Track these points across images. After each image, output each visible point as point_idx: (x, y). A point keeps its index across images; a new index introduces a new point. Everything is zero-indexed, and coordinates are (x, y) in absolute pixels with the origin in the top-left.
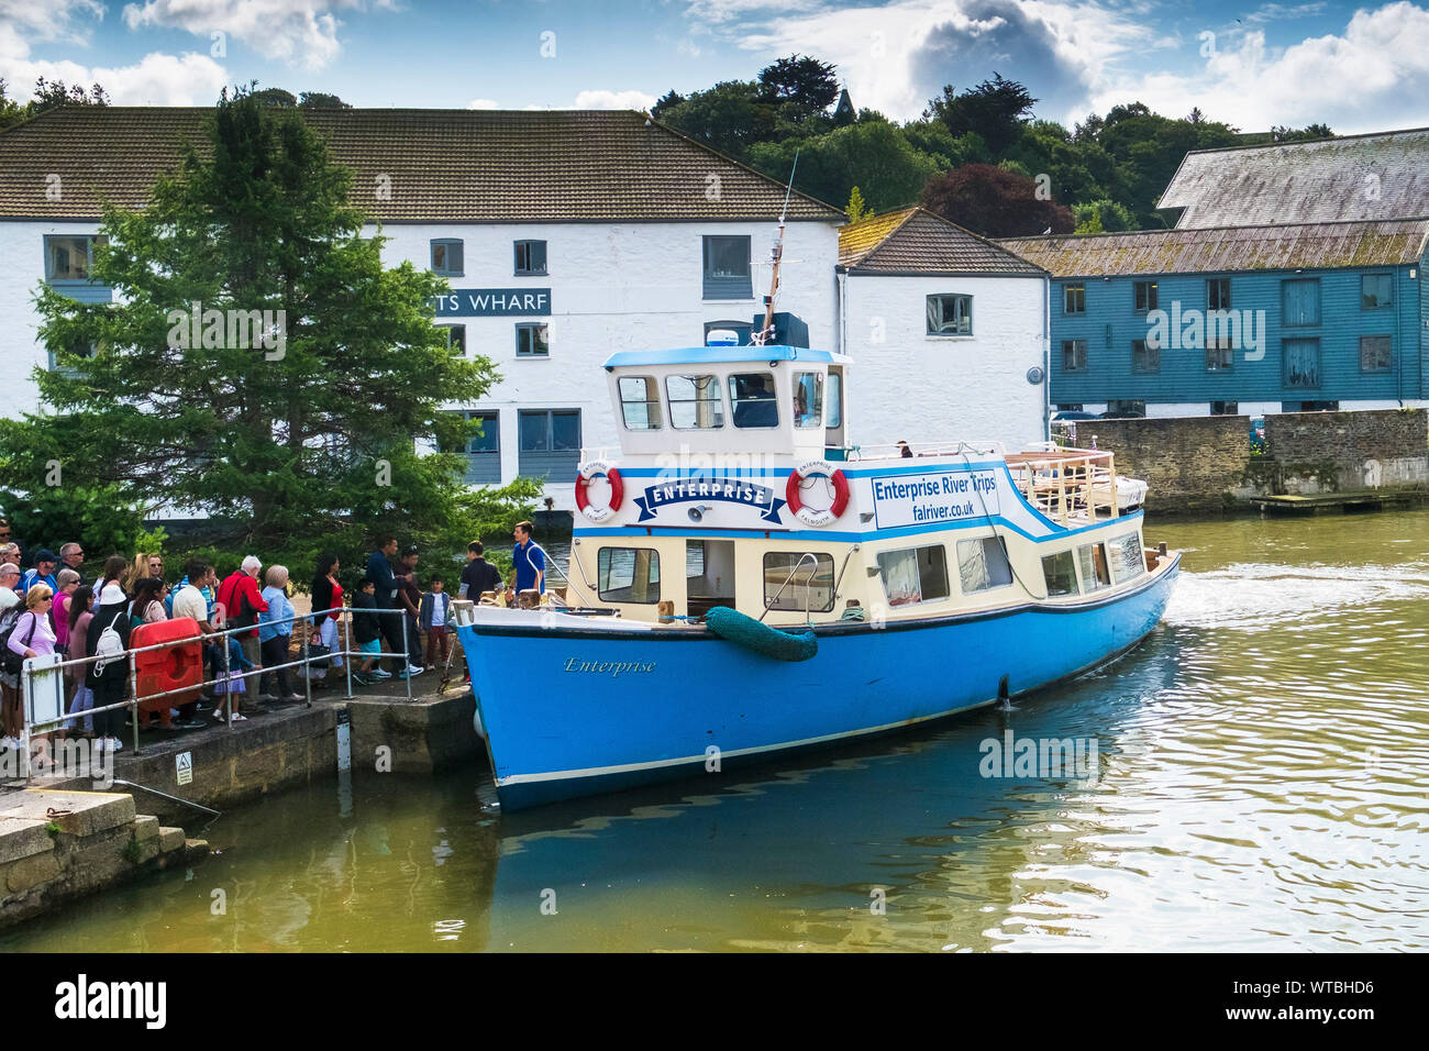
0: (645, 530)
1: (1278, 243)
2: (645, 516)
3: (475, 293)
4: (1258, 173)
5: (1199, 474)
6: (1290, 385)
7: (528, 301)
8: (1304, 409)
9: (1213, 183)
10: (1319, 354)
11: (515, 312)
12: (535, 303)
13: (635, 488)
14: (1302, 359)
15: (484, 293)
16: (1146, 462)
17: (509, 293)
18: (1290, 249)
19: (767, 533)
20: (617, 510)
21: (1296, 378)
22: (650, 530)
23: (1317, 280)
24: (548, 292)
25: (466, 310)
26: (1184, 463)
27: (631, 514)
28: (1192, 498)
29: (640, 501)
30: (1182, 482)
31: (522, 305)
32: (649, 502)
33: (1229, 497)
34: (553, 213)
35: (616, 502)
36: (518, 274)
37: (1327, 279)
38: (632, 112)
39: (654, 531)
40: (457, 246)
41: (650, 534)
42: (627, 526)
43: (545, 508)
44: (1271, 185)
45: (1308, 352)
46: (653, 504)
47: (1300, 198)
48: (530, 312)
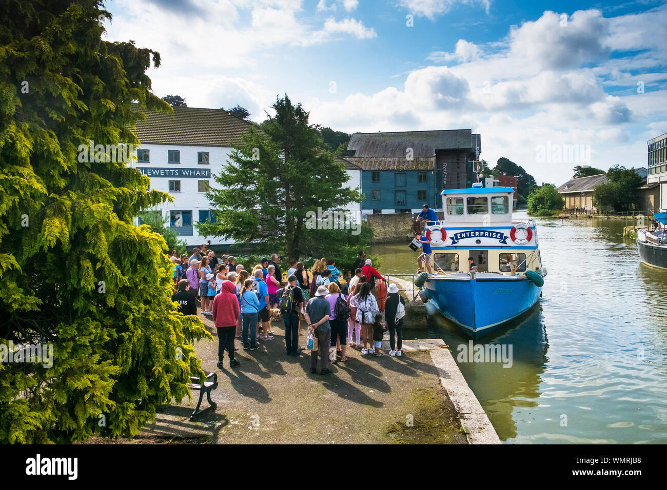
0: (454, 248)
1: (392, 162)
2: (454, 243)
3: (184, 169)
4: (376, 141)
5: (400, 230)
6: (397, 204)
7: (203, 173)
8: (401, 212)
9: (363, 143)
10: (406, 194)
11: (198, 176)
12: (205, 173)
13: (450, 234)
14: (400, 197)
15: (187, 169)
16: (386, 227)
17: (196, 170)
18: (396, 164)
19: (502, 247)
20: (444, 241)
21: (399, 202)
22: (456, 247)
23: (405, 173)
24: (209, 170)
25: (181, 175)
26: (396, 227)
27: (449, 242)
28: (398, 238)
29: (452, 238)
30: (395, 233)
31: (201, 174)
32: (455, 239)
33: (407, 237)
34: (210, 143)
35: (444, 238)
36: (199, 163)
37: (408, 173)
38: (222, 110)
39: (457, 248)
40: (177, 153)
41: (456, 248)
42: (447, 246)
43: (208, 244)
44: (381, 145)
45: (402, 194)
46: (457, 239)
47: (390, 150)
48: (203, 177)
